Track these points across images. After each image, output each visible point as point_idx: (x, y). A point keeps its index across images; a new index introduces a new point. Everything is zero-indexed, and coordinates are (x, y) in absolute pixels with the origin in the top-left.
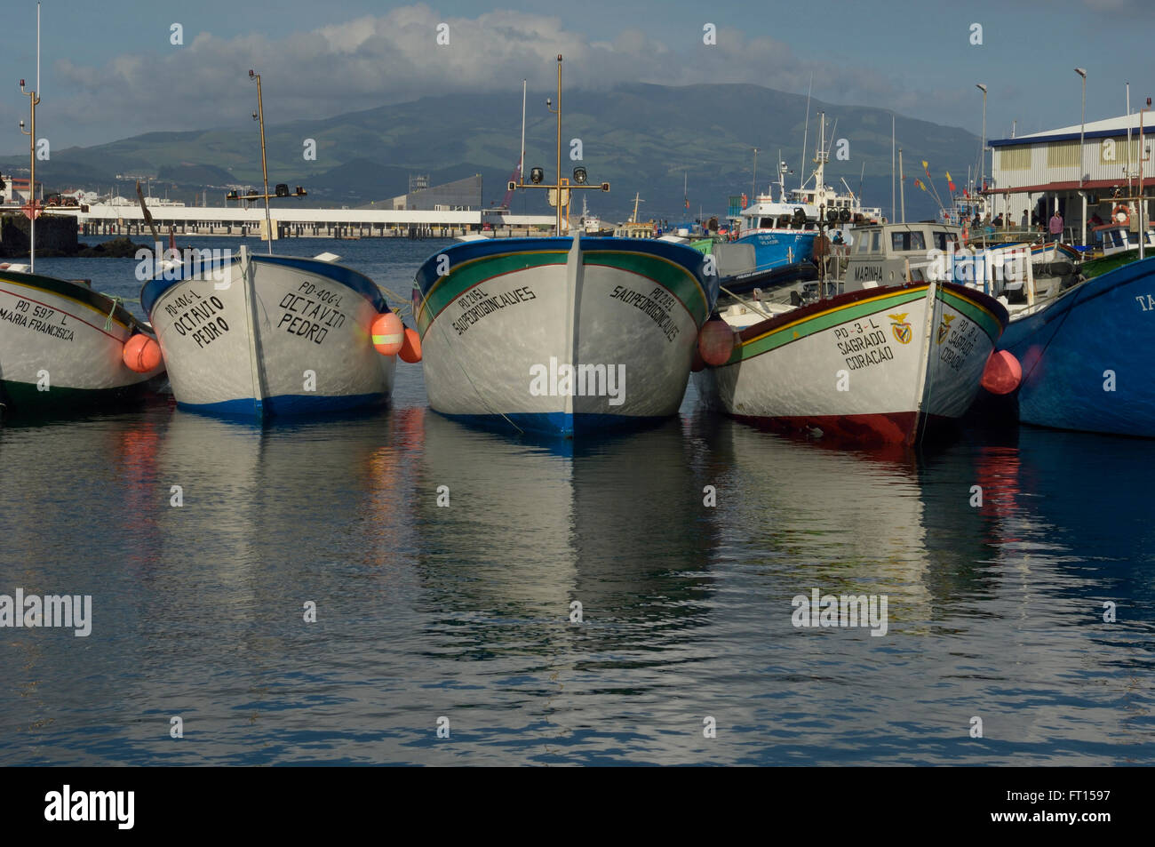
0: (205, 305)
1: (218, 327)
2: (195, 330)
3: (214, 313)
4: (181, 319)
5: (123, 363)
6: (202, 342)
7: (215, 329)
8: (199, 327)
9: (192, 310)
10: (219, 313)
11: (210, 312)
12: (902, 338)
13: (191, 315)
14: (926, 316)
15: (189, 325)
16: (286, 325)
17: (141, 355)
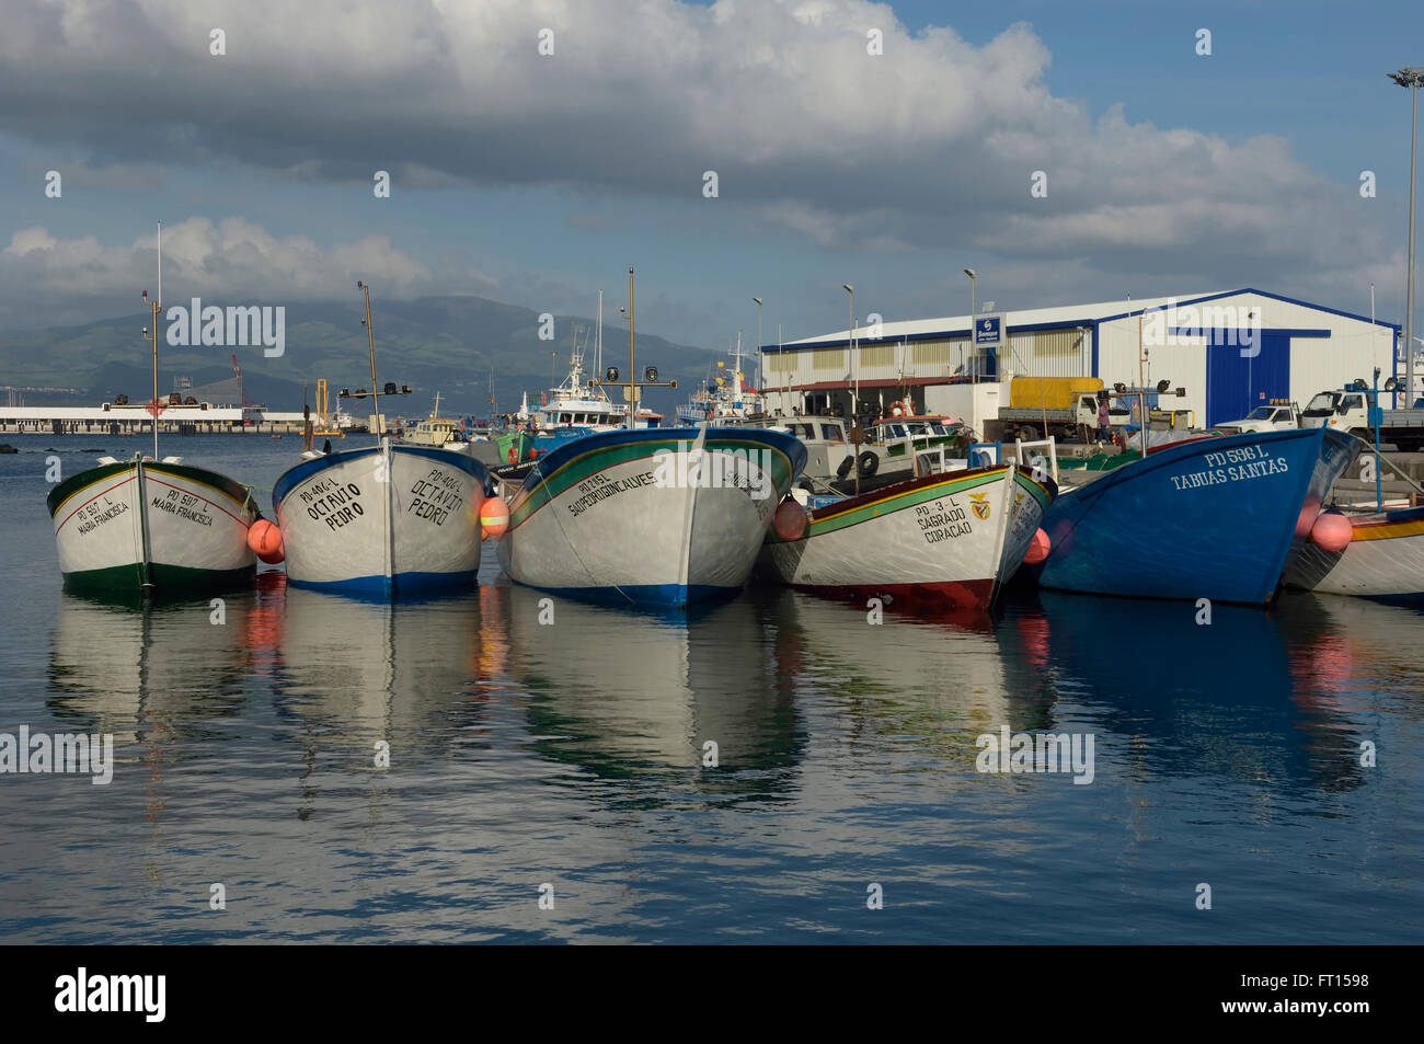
0: (341, 492)
1: (353, 512)
2: (329, 515)
3: (350, 499)
4: (315, 505)
5: (247, 546)
6: (335, 525)
7: (349, 513)
8: (334, 511)
9: (328, 497)
10: (356, 499)
11: (346, 498)
12: (981, 514)
13: (326, 502)
14: (1005, 495)
15: (323, 510)
16: (415, 508)
17: (264, 538)
